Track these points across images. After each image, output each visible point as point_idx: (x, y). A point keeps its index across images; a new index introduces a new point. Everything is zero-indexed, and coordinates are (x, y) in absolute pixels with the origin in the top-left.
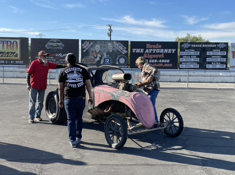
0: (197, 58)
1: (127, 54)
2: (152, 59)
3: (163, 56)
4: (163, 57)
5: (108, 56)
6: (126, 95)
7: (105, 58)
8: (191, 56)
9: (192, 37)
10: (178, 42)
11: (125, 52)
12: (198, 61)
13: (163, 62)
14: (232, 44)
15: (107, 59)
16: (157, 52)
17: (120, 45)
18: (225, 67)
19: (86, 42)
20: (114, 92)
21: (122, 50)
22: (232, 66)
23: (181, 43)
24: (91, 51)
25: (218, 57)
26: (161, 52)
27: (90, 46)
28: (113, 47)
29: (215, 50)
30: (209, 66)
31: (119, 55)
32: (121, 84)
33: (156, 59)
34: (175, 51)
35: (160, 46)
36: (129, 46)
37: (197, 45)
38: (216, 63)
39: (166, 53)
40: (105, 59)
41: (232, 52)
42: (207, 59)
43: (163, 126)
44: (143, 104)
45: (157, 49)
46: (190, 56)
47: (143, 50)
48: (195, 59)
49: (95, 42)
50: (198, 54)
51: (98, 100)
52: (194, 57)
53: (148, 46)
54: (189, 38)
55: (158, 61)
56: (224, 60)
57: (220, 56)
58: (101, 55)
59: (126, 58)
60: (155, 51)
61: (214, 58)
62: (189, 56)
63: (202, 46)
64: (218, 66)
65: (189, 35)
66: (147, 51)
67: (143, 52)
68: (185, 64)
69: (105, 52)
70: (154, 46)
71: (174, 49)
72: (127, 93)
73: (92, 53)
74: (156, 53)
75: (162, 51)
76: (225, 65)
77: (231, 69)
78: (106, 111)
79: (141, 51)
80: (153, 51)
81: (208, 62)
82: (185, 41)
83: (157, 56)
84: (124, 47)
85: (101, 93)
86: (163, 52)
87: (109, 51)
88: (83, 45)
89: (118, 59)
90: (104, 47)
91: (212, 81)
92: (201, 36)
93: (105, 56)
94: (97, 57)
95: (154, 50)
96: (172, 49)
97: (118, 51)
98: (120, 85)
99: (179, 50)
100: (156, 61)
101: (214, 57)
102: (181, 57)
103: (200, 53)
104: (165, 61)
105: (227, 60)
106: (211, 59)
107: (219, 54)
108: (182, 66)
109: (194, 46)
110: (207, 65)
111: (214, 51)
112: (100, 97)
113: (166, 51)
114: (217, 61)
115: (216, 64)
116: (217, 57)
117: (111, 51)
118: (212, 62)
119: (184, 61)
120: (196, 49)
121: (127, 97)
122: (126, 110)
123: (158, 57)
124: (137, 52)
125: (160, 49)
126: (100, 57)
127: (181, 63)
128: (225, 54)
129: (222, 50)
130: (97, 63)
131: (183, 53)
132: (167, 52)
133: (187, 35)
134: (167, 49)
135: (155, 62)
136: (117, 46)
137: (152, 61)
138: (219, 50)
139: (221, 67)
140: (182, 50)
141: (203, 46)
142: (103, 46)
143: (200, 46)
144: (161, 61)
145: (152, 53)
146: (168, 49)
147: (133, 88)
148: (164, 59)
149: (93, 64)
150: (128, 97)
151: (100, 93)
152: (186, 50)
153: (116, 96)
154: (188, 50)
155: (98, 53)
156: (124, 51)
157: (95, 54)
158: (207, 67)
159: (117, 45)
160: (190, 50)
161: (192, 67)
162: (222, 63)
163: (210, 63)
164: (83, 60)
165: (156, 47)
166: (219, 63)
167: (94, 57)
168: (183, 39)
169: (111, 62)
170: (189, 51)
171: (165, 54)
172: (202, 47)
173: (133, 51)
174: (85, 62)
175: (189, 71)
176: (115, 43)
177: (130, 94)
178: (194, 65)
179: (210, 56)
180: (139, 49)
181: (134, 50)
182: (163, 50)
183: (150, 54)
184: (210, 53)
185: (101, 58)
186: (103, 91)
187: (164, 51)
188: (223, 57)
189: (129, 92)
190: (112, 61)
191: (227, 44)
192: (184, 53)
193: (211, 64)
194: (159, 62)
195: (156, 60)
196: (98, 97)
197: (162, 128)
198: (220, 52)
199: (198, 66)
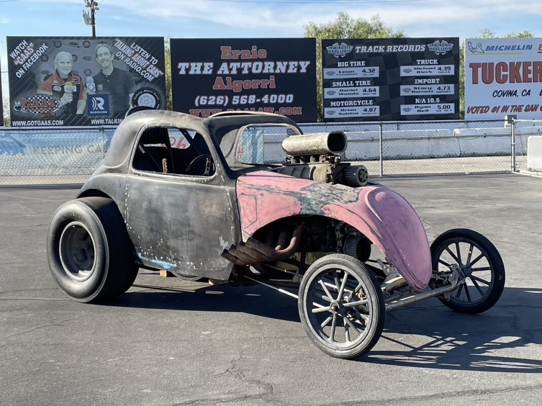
0: (373, 88)
1: (161, 79)
2: (240, 94)
3: (272, 83)
4: (273, 86)
5: (100, 87)
6: (346, 198)
7: (91, 93)
8: (357, 82)
9: (355, 23)
10: (315, 39)
11: (156, 72)
12: (377, 94)
13: (275, 102)
14: (469, 42)
15: (98, 99)
16: (254, 71)
17: (136, 52)
18: (453, 111)
19: (25, 43)
20: (303, 189)
21: (145, 69)
22: (472, 108)
23: (326, 43)
24: (43, 72)
25: (433, 81)
26: (266, 71)
27: (36, 56)
28: (116, 58)
29: (423, 61)
30: (409, 110)
31: (137, 83)
32: (318, 166)
33: (253, 94)
34: (307, 68)
35: (263, 53)
36: (165, 54)
37: (371, 47)
38: (427, 101)
39: (281, 74)
40: (90, 97)
41: (471, 65)
42: (402, 87)
43: (449, 284)
44: (402, 222)
45: (253, 61)
46: (354, 80)
47: (211, 64)
48: (367, 88)
49: (55, 43)
50: (376, 74)
51: (252, 217)
52: (364, 83)
53: (226, 52)
54: (344, 26)
55: (258, 100)
56: (450, 89)
57: (438, 80)
58: (78, 86)
59: (160, 92)
60: (250, 69)
61: (421, 86)
62: (349, 80)
63: (385, 49)
64: (433, 109)
65: (343, 15)
66: (224, 69)
67: (210, 72)
68: (341, 106)
69: (89, 75)
70: (245, 54)
71: (305, 60)
72: (345, 190)
73: (45, 79)
74: (251, 76)
75: (269, 67)
76: (452, 105)
77: (468, 116)
78: (281, 249)
79: (206, 68)
80: (243, 69)
81: (405, 97)
82: (335, 37)
83: (253, 84)
84: (150, 58)
85: (262, 195)
86: (272, 71)
87: (101, 73)
88: (13, 55)
89: (134, 96)
90: (85, 58)
91: (435, 154)
92: (381, 21)
93: (91, 87)
94: (62, 93)
95: (246, 65)
96: (299, 60)
97: (132, 70)
98: (314, 168)
99: (319, 64)
100: (252, 99)
101: (420, 81)
102: (328, 84)
103: (380, 72)
104: (282, 98)
105: (457, 89)
106: (413, 90)
107: (435, 72)
108: (330, 113)
109: (364, 49)
110: (403, 107)
111: (420, 65)
112: (259, 207)
113: (281, 67)
114: (431, 94)
115: (427, 103)
116: (428, 81)
117: (108, 72)
118: (417, 97)
119: (336, 96)
120: (369, 60)
121: (351, 202)
122: (339, 243)
123: (259, 86)
124: (192, 72)
125: (263, 60)
126: (74, 93)
127: (327, 103)
128: (452, 72)
129: (443, 59)
130: (65, 112)
131: (332, 73)
132: (283, 71)
133: (337, 17)
134: (285, 61)
135: (250, 102)
136: (127, 57)
137: (240, 99)
138: (435, 61)
139: (443, 112)
140: (330, 62)
141: (390, 49)
142: (80, 58)
143: (381, 49)
144: (269, 98)
145: (239, 76)
146: (288, 60)
147: (360, 174)
148: (277, 92)
149: (53, 117)
150: (355, 201)
151: (259, 196)
152: (339, 64)
153: (314, 202)
154: (346, 64)
155: (66, 80)
156: (151, 71)
157: (55, 82)
158: (403, 113)
159: (129, 52)
160: (352, 63)
161: (360, 115)
162: (444, 99)
163: (410, 100)
164: (18, 104)
165: (252, 57)
166: (435, 100)
167: (54, 91)
168: (329, 31)
169: (111, 107)
170: (350, 66)
171: (279, 77)
172: (385, 52)
173: (180, 70)
174: (23, 110)
175: (384, 126)
176: (119, 45)
177: (358, 194)
178: (364, 107)
179: (410, 80)
180: (200, 64)
181: (183, 66)
182: (272, 64)
183: (234, 77)
184: (409, 71)
185: (76, 96)
186: (270, 190)
187: (275, 68)
188: (446, 80)
189: (352, 189)
190: (114, 103)
191: (455, 41)
192: (335, 73)
193: (414, 103)
194: (262, 102)
195: (254, 97)
196: (253, 208)
197: (448, 288)
198: (438, 67)
199: (377, 112)
